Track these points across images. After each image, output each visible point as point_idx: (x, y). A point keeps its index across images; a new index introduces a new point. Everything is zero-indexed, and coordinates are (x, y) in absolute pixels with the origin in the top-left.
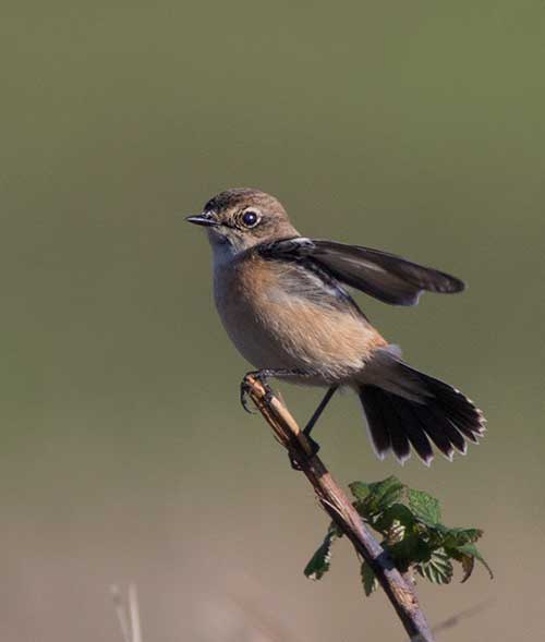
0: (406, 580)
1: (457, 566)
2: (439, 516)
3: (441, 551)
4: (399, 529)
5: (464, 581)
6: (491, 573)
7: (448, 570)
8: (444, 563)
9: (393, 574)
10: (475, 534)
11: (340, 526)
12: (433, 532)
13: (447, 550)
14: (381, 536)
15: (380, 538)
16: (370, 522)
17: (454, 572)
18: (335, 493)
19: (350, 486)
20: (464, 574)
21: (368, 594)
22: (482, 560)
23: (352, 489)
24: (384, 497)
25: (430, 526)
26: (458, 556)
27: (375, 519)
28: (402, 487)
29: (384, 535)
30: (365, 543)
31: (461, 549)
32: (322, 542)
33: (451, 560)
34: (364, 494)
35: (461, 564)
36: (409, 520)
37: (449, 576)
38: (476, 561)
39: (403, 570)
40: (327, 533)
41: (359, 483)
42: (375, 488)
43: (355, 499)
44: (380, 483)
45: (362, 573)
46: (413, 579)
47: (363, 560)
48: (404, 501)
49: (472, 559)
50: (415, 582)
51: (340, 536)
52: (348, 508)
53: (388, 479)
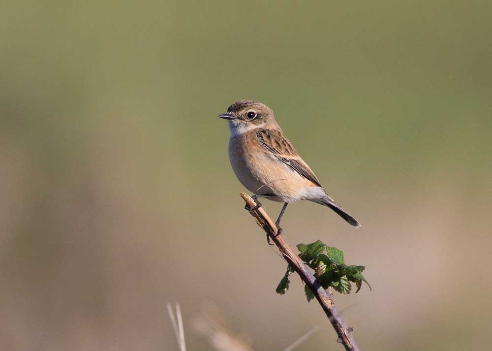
0: (327, 293)
1: (354, 285)
2: (343, 260)
3: (345, 277)
4: (323, 267)
5: (357, 292)
6: (370, 287)
7: (349, 286)
8: (346, 283)
9: (321, 290)
10: (361, 268)
11: (293, 267)
12: (340, 268)
13: (347, 277)
14: (314, 271)
15: (313, 272)
16: (308, 264)
17: (352, 287)
18: (289, 251)
19: (297, 246)
20: (357, 288)
21: (309, 301)
22: (366, 281)
23: (298, 248)
24: (315, 250)
25: (338, 265)
26: (354, 280)
27: (311, 262)
28: (324, 245)
29: (316, 270)
30: (306, 274)
31: (355, 276)
32: (284, 275)
33: (350, 282)
34: (304, 250)
35: (355, 283)
36: (328, 262)
37: (350, 289)
38: (363, 282)
39: (325, 288)
40: (287, 270)
41: (301, 244)
42: (310, 246)
43: (300, 253)
44: (312, 244)
45: (305, 291)
46: (331, 292)
47: (305, 284)
48: (325, 253)
49: (361, 281)
50: (332, 294)
51: (293, 272)
52: (296, 258)
53: (317, 242)
